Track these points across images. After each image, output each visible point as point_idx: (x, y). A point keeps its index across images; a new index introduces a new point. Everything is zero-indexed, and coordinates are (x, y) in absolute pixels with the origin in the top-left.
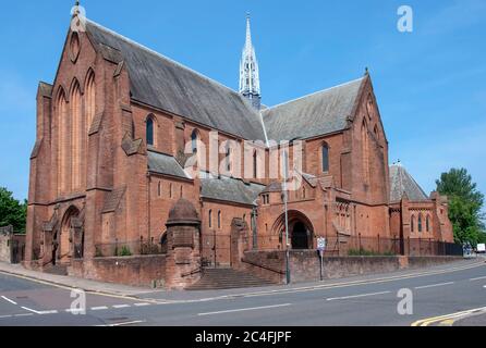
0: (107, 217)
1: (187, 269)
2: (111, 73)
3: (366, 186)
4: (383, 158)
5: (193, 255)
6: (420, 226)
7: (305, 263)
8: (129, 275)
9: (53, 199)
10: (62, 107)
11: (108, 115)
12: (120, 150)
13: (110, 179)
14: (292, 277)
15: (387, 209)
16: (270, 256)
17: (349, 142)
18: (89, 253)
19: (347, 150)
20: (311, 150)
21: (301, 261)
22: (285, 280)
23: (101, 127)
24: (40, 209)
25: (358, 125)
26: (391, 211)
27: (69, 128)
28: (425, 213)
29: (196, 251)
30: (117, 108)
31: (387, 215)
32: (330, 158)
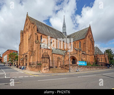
0: (32, 57)
1: (46, 68)
2: (33, 26)
3: (89, 51)
4: (93, 45)
5: (47, 65)
6: (101, 60)
7: (74, 67)
8: (35, 69)
9: (23, 54)
10: (25, 35)
11: (32, 35)
12: (34, 43)
13: (33, 49)
14: (71, 70)
15: (94, 56)
16: (66, 66)
17: (85, 41)
18: (28, 65)
19: (85, 43)
20: (77, 43)
21: (73, 67)
22: (69, 71)
23: (31, 38)
24: (21, 56)
25: (87, 37)
26: (95, 56)
27: (26, 39)
28: (102, 57)
29: (48, 64)
30: (34, 34)
31: (94, 58)
32: (81, 45)
